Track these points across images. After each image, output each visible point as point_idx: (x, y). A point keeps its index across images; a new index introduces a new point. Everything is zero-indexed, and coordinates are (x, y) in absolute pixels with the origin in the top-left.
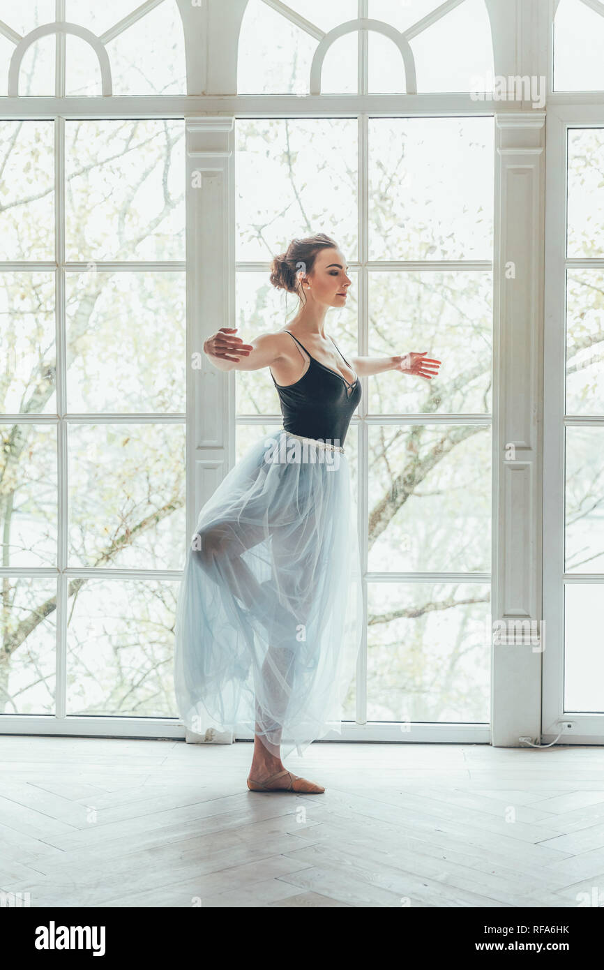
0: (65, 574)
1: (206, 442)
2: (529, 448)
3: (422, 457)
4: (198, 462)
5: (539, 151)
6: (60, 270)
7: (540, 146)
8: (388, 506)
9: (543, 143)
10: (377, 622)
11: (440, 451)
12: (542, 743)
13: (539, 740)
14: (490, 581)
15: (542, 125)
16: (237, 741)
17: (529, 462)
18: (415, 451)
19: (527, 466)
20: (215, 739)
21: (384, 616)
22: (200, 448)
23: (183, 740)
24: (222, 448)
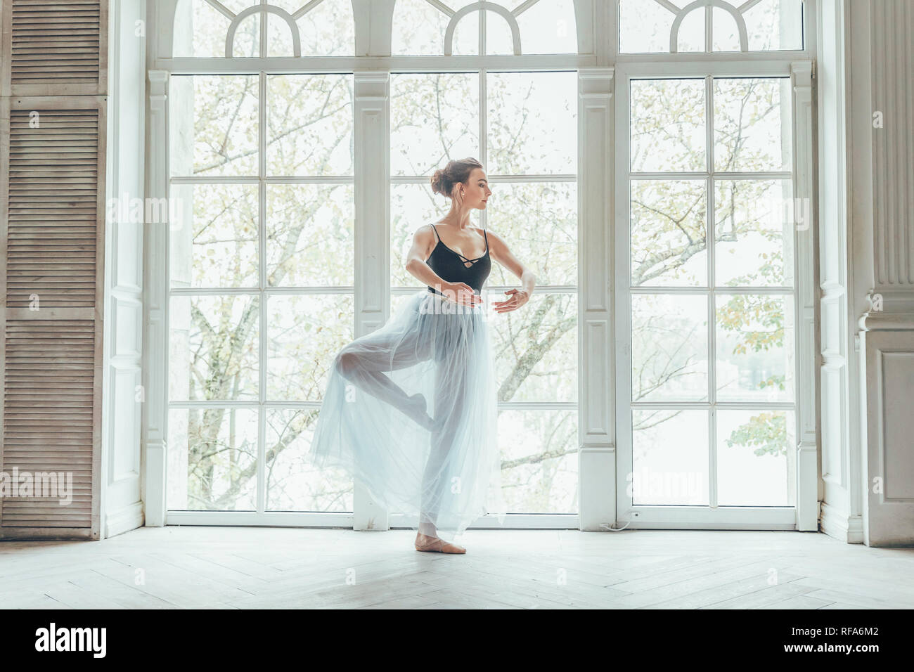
0: (264, 406)
1: (369, 307)
2: (604, 310)
3: (539, 342)
4: (363, 322)
5: (610, 95)
6: (262, 183)
7: (611, 92)
8: (515, 379)
9: (612, 90)
10: (508, 467)
11: (553, 338)
12: (616, 528)
13: (614, 526)
14: (577, 408)
15: (611, 77)
16: (391, 528)
17: (606, 321)
18: (534, 339)
19: (604, 323)
20: (375, 527)
21: (512, 462)
22: (363, 311)
23: (352, 528)
24: (380, 311)
